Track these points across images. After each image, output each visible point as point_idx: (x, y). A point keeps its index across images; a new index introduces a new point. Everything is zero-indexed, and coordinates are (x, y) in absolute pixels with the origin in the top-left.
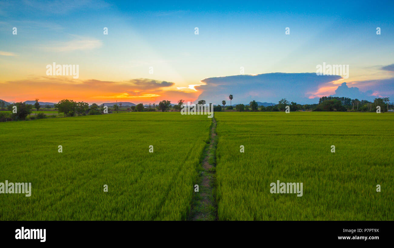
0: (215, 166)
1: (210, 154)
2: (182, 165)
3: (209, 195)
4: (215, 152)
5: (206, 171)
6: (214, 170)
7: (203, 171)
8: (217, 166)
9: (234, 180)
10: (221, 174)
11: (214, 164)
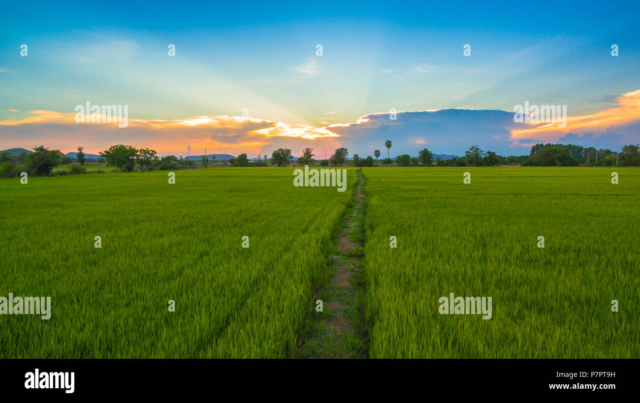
0: (363, 246)
1: (352, 225)
2: (293, 241)
3: (347, 307)
4: (363, 222)
5: (344, 255)
6: (359, 253)
7: (338, 254)
8: (367, 246)
9: (405, 273)
10: (375, 261)
11: (360, 241)
